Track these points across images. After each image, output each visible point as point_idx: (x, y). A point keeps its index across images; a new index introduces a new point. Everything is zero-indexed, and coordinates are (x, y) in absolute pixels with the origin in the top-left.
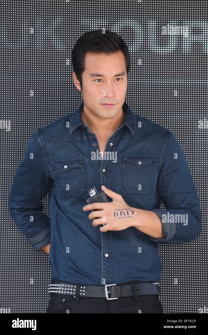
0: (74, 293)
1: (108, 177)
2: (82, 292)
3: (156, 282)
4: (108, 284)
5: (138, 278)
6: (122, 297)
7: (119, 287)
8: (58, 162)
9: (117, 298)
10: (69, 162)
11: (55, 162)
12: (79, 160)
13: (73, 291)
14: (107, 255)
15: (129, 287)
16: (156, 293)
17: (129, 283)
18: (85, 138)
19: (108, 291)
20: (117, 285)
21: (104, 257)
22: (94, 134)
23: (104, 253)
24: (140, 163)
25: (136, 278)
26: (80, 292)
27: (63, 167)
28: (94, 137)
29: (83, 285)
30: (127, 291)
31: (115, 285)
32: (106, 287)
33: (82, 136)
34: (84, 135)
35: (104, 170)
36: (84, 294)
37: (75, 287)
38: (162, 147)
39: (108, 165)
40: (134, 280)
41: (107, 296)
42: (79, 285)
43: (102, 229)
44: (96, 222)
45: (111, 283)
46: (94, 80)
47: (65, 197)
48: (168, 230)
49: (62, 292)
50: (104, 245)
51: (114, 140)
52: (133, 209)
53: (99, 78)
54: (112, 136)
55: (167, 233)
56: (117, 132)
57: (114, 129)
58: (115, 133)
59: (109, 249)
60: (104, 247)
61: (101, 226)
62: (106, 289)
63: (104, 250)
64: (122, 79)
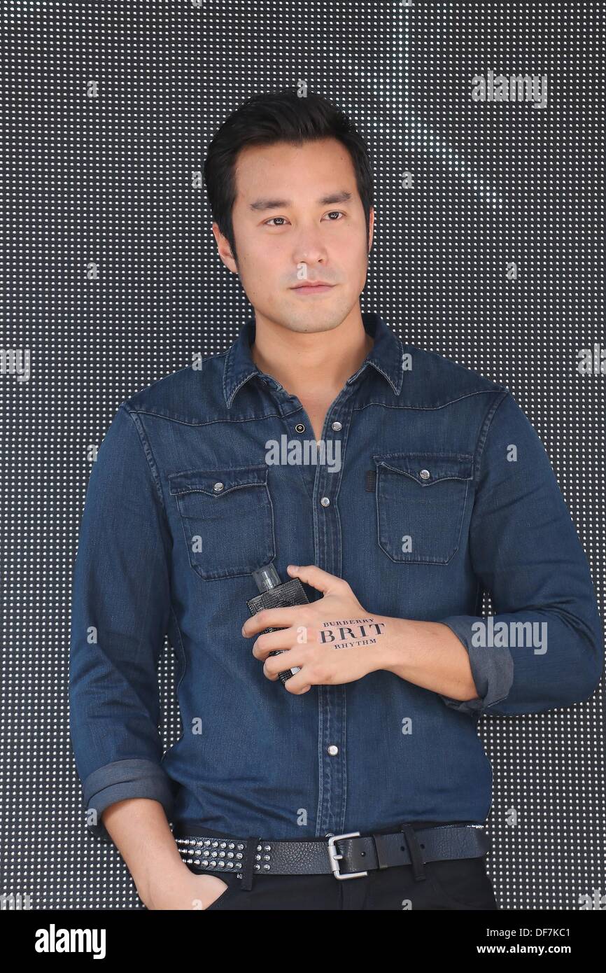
0: (239, 865)
1: (334, 521)
2: (263, 862)
3: (476, 823)
4: (336, 834)
5: (424, 812)
6: (378, 870)
7: (368, 840)
8: (194, 475)
9: (365, 874)
10: (228, 474)
11: (185, 477)
12: (258, 470)
13: (234, 860)
14: (333, 750)
15: (397, 839)
16: (476, 853)
17: (396, 829)
18: (269, 411)
19: (338, 853)
20: (362, 835)
21: (326, 754)
22: (294, 398)
23: (326, 745)
24: (425, 474)
25: (417, 813)
26: (256, 862)
27: (212, 487)
28: (294, 408)
29: (263, 842)
30: (392, 851)
31: (357, 834)
32: (331, 841)
33: (259, 408)
34: (266, 404)
35: (326, 501)
36: (267, 867)
37: (241, 847)
38: (482, 430)
39: (335, 486)
40: (410, 818)
41: (335, 867)
42: (252, 842)
43: (290, 684)
44: (273, 666)
45: (345, 832)
46: (265, 222)
47: (209, 578)
48: (490, 675)
49: (206, 863)
50: (325, 721)
51: (346, 414)
52: (377, 619)
53: (276, 213)
54: (337, 403)
55: (487, 684)
56: (351, 389)
57: (338, 379)
58: (344, 393)
59: (340, 731)
60: (325, 729)
61: (288, 674)
62: (332, 850)
63: (325, 736)
64: (344, 215)
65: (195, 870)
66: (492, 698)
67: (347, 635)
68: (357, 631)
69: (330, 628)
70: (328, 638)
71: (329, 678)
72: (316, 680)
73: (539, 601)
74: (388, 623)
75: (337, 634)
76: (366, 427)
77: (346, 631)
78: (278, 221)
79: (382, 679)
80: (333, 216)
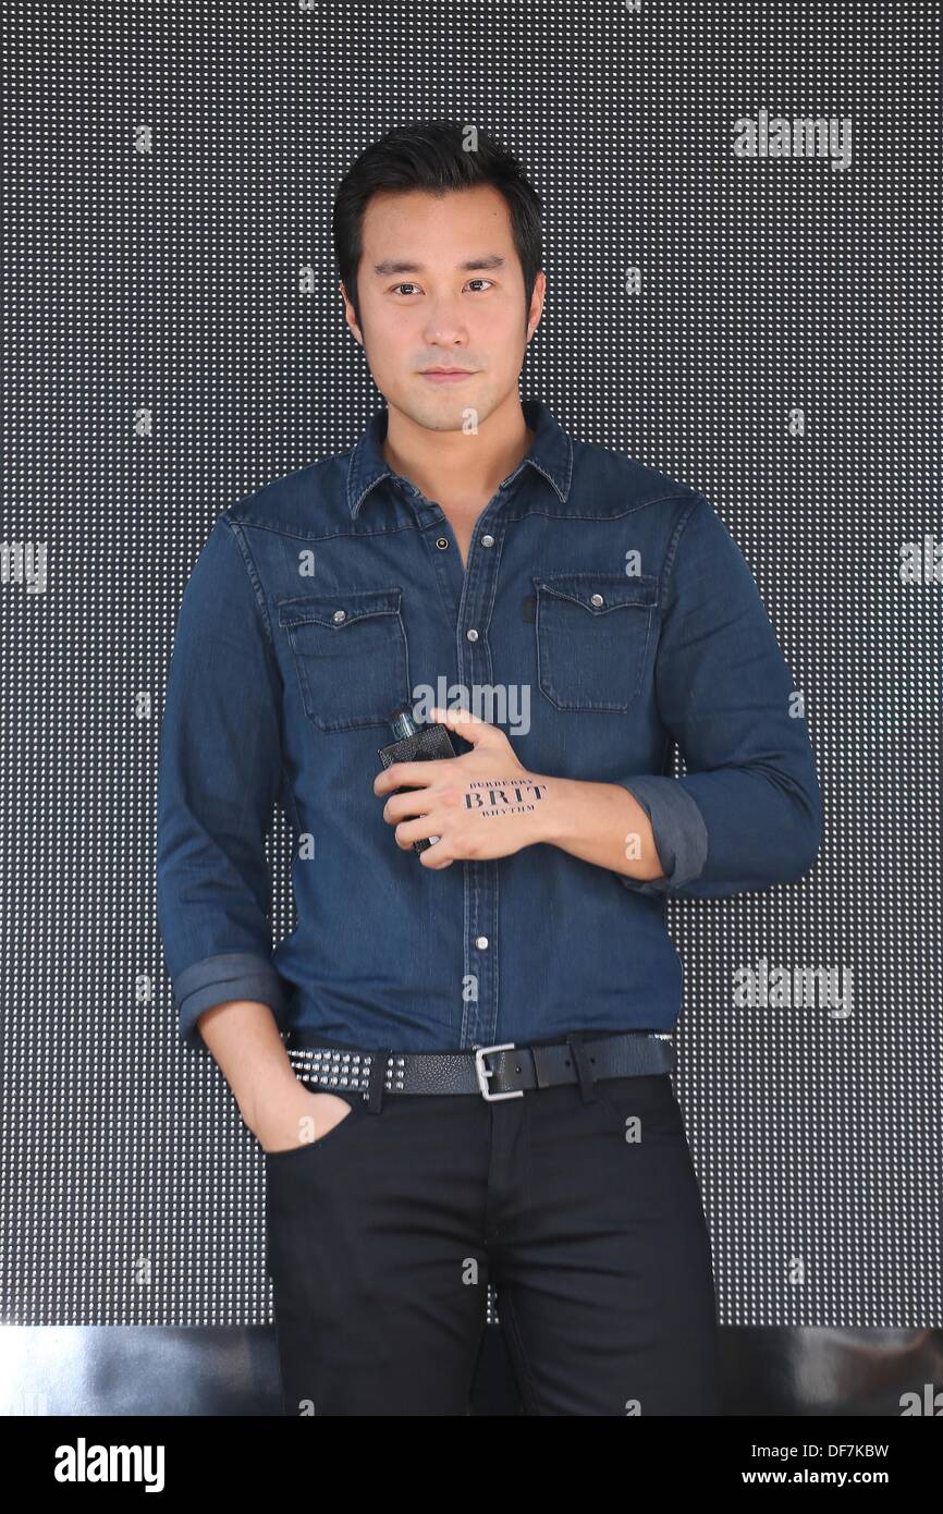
0: (365, 1083)
1: (484, 660)
2: (395, 1079)
3: (660, 1032)
4: (486, 1045)
5: (594, 1019)
6: (537, 1089)
7: (525, 1054)
8: (309, 602)
9: (520, 1094)
10: (352, 600)
11: (298, 603)
12: (389, 596)
13: (360, 1076)
14: (483, 943)
15: (560, 1053)
16: (660, 1067)
17: (559, 1040)
18: (403, 522)
19: (488, 1068)
20: (518, 1047)
21: (474, 947)
22: (435, 505)
23: (473, 937)
24: (598, 599)
25: (586, 1020)
26: (386, 1079)
27: (331, 616)
28: (436, 518)
29: (396, 1055)
30: (554, 1068)
31: (511, 1046)
32: (479, 1055)
33: (391, 519)
34: (400, 512)
35: (473, 635)
36: (400, 1085)
37: (368, 1061)
38: (670, 545)
39: (485, 615)
40: (579, 1026)
41: (484, 1086)
42: (381, 1056)
43: (426, 857)
44: (406, 833)
45: (497, 1043)
46: (393, 289)
47: (327, 730)
48: (678, 848)
49: (324, 1080)
50: (472, 907)
51: (499, 526)
52: (538, 780)
53: (405, 278)
54: (488, 512)
55: (674, 859)
56: (505, 495)
57: (489, 484)
58: (497, 500)
59: (491, 919)
60: (472, 916)
61: (425, 844)
62: (480, 1064)
63: (472, 925)
64: (492, 284)
65: (312, 1088)
66: (680, 876)
67: (499, 800)
68: (512, 796)
69: (478, 790)
70: (474, 803)
71: (473, 852)
72: (458, 854)
73: (741, 756)
74: (551, 785)
75: (486, 798)
76: (524, 543)
77: (497, 795)
78: (406, 289)
79: (543, 855)
80: (475, 286)
